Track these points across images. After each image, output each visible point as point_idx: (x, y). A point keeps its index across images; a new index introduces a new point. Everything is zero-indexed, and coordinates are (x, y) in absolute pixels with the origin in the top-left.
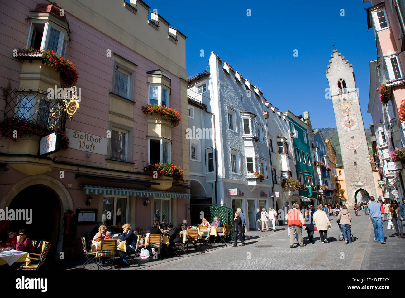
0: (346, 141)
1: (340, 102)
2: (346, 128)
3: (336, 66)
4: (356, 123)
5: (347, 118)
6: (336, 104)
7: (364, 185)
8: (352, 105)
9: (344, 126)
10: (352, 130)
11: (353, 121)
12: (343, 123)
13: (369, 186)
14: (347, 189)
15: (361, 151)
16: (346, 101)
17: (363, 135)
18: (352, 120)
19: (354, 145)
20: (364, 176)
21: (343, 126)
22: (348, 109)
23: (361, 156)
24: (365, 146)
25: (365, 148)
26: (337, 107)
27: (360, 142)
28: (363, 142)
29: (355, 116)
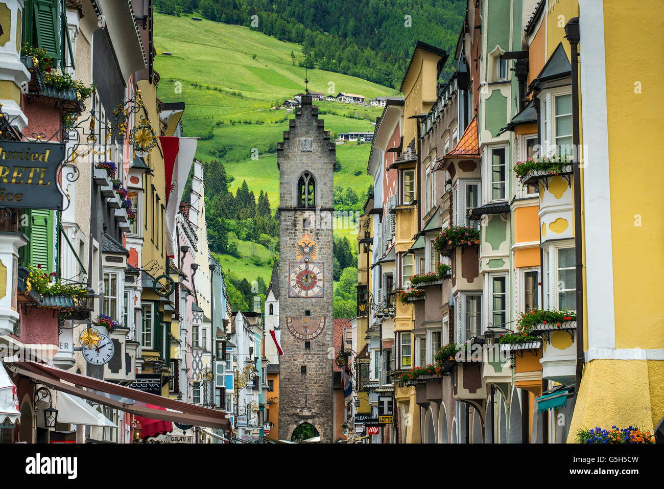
0: (294, 318)
1: (296, 227)
2: (297, 290)
3: (303, 139)
4: (320, 284)
5: (303, 267)
6: (287, 229)
7: (312, 417)
8: (318, 239)
9: (295, 283)
10: (309, 295)
11: (314, 278)
12: (293, 276)
13: (321, 420)
14: (280, 421)
15: (318, 345)
16: (309, 229)
17: (328, 312)
18: (312, 274)
19: (308, 331)
20: (317, 398)
21: (293, 283)
22: (310, 248)
23: (316, 356)
24: (327, 336)
25: (328, 339)
26: (288, 238)
27: (321, 326)
28: (325, 327)
29: (321, 266)
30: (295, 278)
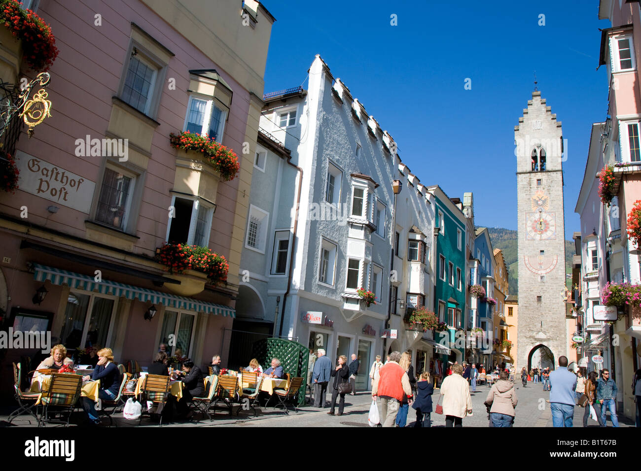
0: (530, 257)
1: (530, 185)
2: (533, 234)
3: (534, 121)
4: (552, 228)
5: (537, 216)
6: (524, 188)
7: (548, 340)
8: (550, 194)
9: (531, 229)
10: (543, 238)
11: (547, 224)
12: (529, 223)
13: (555, 343)
14: (518, 342)
15: (552, 279)
16: (542, 186)
17: (561, 251)
18: (546, 221)
19: (543, 267)
20: (551, 324)
21: (529, 229)
22: (543, 201)
23: (550, 288)
24: (560, 271)
25: (560, 274)
26: (524, 194)
27: (554, 263)
28: (558, 264)
29: (552, 215)
30: (530, 225)
